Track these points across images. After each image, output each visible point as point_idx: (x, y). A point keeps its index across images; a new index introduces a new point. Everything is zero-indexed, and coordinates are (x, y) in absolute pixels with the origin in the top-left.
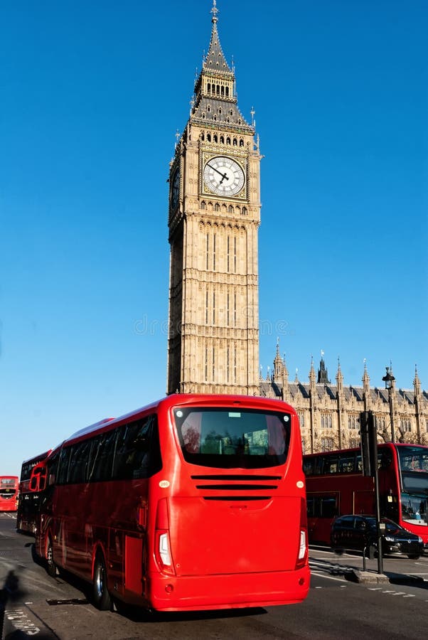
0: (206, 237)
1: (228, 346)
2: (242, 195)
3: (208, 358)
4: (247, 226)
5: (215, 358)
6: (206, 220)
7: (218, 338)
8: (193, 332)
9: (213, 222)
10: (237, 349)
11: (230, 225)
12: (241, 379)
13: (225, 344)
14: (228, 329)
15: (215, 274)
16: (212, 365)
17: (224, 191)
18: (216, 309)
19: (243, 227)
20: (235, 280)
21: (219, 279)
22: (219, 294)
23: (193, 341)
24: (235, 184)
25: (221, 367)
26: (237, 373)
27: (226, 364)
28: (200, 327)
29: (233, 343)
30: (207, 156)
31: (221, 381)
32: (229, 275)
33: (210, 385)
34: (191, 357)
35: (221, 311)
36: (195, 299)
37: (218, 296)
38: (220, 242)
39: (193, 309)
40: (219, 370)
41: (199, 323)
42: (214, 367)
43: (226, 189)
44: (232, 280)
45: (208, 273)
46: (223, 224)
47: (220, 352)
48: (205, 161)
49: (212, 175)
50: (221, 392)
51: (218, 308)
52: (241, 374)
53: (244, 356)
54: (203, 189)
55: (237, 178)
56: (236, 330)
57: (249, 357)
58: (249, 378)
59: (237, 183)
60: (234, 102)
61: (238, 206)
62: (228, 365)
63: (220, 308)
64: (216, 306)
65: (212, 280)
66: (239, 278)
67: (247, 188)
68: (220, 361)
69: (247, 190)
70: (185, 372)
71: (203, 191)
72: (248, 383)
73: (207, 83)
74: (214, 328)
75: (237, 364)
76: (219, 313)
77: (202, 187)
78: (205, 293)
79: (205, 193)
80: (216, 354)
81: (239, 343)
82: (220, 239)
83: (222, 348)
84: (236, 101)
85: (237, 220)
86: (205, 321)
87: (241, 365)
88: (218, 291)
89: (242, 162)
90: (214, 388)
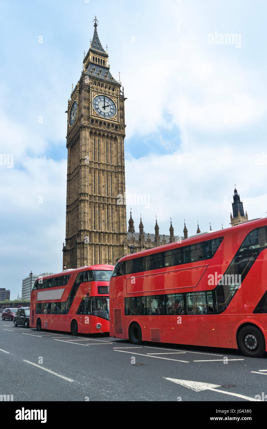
0: (93, 141)
1: (108, 208)
2: (115, 119)
3: (96, 216)
4: (118, 137)
5: (100, 215)
6: (94, 131)
7: (101, 203)
8: (87, 198)
9: (98, 132)
10: (113, 210)
11: (108, 136)
12: (116, 229)
13: (106, 207)
14: (108, 198)
15: (99, 164)
16: (98, 220)
17: (105, 115)
19: (116, 138)
20: (111, 168)
21: (102, 167)
22: (102, 176)
23: (86, 204)
24: (111, 112)
25: (104, 221)
26: (113, 225)
27: (106, 219)
28: (90, 196)
29: (111, 207)
30: (94, 94)
31: (103, 230)
32: (107, 165)
33: (97, 232)
34: (86, 214)
35: (103, 186)
36: (88, 178)
37: (101, 177)
38: (102, 145)
39: (87, 184)
40: (103, 223)
41: (90, 194)
42: (99, 221)
43: (106, 114)
44: (109, 168)
45: (95, 163)
46: (104, 135)
47: (103, 212)
48: (93, 96)
49: (98, 105)
50: (104, 237)
51: (101, 184)
52: (115, 226)
53: (118, 215)
54: (92, 112)
55: (112, 109)
56: (112, 199)
57: (120, 216)
58: (121, 228)
59: (112, 112)
60: (108, 69)
61: (113, 125)
62: (108, 220)
63: (102, 184)
64: (100, 184)
65: (97, 167)
66: (113, 168)
67: (118, 115)
68: (103, 217)
69: (118, 116)
70: (82, 223)
71: (92, 114)
72: (120, 232)
73: (93, 56)
74: (99, 197)
75: (113, 220)
76: (102, 188)
77: (92, 111)
78: (93, 175)
79: (93, 115)
80: (100, 213)
81: (114, 207)
82: (102, 143)
83: (104, 210)
84: (109, 68)
85: (112, 133)
86: (93, 193)
87: (115, 220)
88: (101, 175)
89: (115, 100)
90: (99, 234)
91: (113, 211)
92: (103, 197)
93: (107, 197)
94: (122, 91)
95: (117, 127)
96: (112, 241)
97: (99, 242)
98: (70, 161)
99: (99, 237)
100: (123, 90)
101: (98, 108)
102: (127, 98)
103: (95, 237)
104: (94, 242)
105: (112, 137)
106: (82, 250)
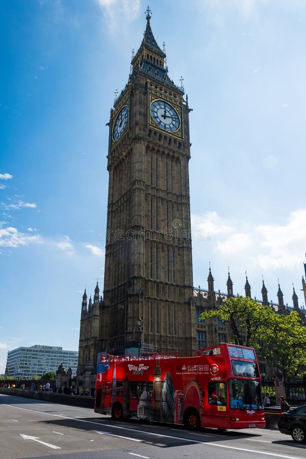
0: (150, 160)
1: (168, 251)
2: (178, 133)
3: (153, 259)
4: (181, 158)
5: (159, 259)
6: (151, 145)
7: (160, 243)
9: (156, 148)
10: (175, 254)
11: (168, 155)
12: (179, 280)
13: (166, 249)
15: (157, 190)
16: (156, 265)
17: (165, 126)
18: (159, 218)
19: (178, 159)
20: (172, 198)
21: (161, 194)
22: (161, 207)
23: (141, 242)
24: (173, 124)
25: (163, 268)
26: (175, 274)
27: (167, 265)
29: (172, 249)
30: (153, 98)
31: (162, 280)
32: (168, 193)
33: (155, 282)
34: (141, 255)
35: (163, 220)
36: (144, 207)
37: (160, 208)
38: (161, 166)
39: (142, 214)
40: (161, 270)
41: (146, 228)
42: (157, 267)
43: (167, 126)
44: (170, 197)
45: (152, 188)
46: (163, 153)
47: (162, 254)
48: (151, 101)
49: (157, 113)
50: (163, 290)
51: (160, 217)
52: (178, 275)
53: (181, 260)
55: (174, 120)
57: (185, 262)
58: (186, 279)
60: (166, 71)
61: (175, 141)
62: (168, 266)
63: (162, 218)
64: (159, 216)
65: (155, 194)
66: (175, 197)
67: (182, 129)
68: (163, 262)
69: (182, 131)
70: (136, 267)
71: (150, 122)
72: (184, 283)
73: (147, 53)
75: (175, 267)
76: (161, 222)
77: (149, 119)
78: (150, 203)
79: (152, 124)
80: (159, 256)
81: (176, 249)
82: (161, 164)
83: (164, 252)
85: (174, 152)
86: (150, 227)
87: (178, 268)
88: (160, 205)
89: (178, 109)
90: (158, 285)
91: (175, 256)
94: (185, 100)
95: (180, 144)
96: (174, 296)
97: (158, 296)
98: (113, 187)
99: (157, 289)
100: (187, 99)
101: (157, 117)
102: (192, 110)
103: (152, 288)
104: (151, 296)
105: (173, 157)
106: (136, 305)
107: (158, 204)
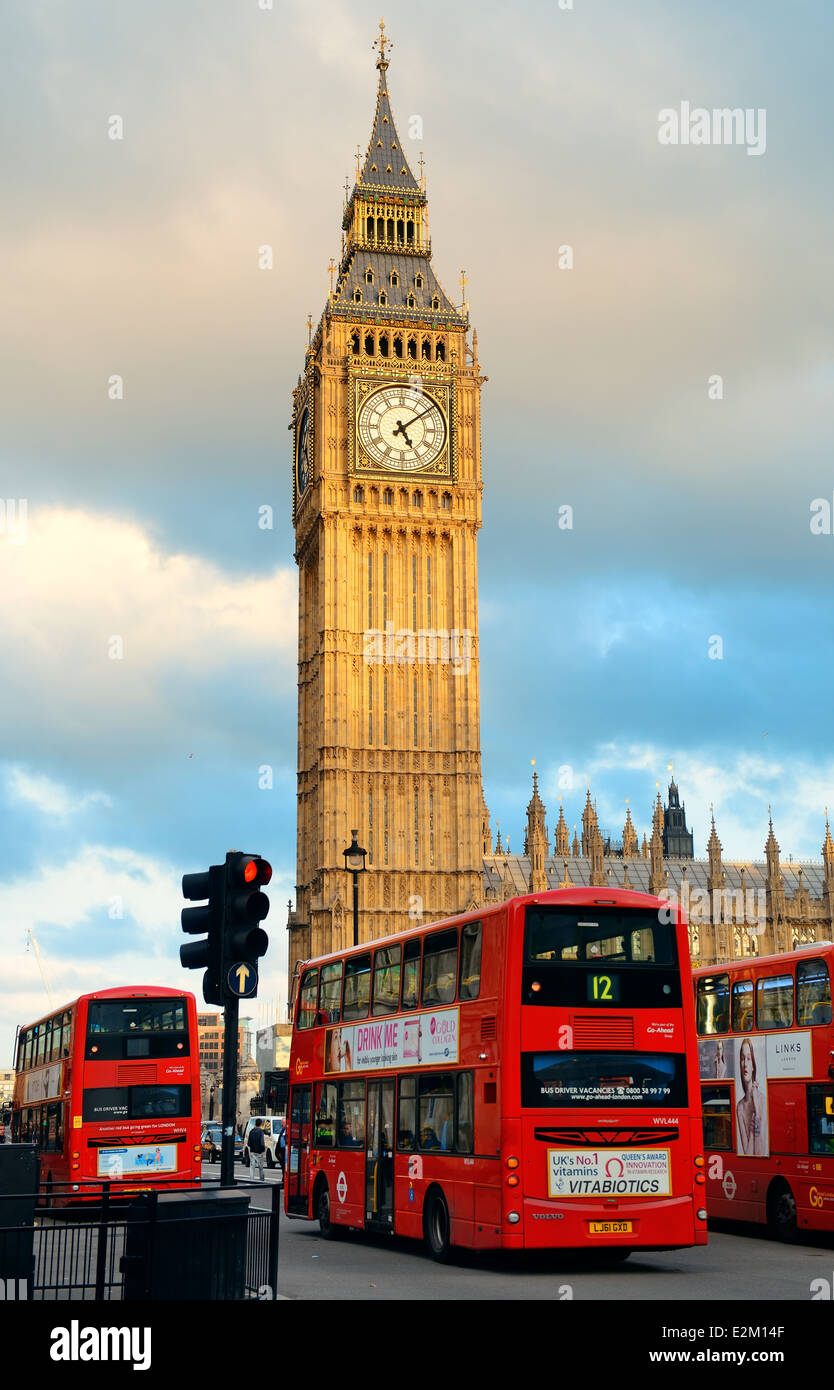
0: (366, 561)
1: (417, 789)
2: (441, 467)
3: (374, 817)
4: (452, 533)
5: (390, 815)
6: (365, 525)
7: (393, 774)
8: (341, 763)
9: (379, 528)
10: (435, 794)
11: (416, 534)
12: (444, 858)
13: (409, 786)
14: (416, 754)
16: (382, 831)
17: (402, 460)
18: (389, 712)
19: (445, 536)
22: (396, 681)
23: (340, 783)
24: (426, 444)
25: (402, 834)
26: (436, 844)
27: (412, 825)
28: (356, 752)
29: (426, 782)
30: (364, 388)
31: (400, 864)
33: (378, 872)
34: (338, 817)
35: (401, 715)
36: (345, 695)
37: (392, 685)
38: (396, 570)
39: (340, 716)
40: (398, 839)
41: (354, 744)
42: (386, 834)
43: (409, 456)
46: (402, 533)
47: (399, 801)
48: (361, 397)
49: (377, 427)
50: (402, 887)
51: (393, 710)
52: (444, 845)
53: (451, 807)
54: (358, 459)
55: (429, 431)
56: (431, 755)
57: (460, 811)
58: (461, 855)
59: (430, 441)
60: (426, 256)
61: (433, 492)
62: (417, 827)
63: (399, 708)
64: (389, 706)
68: (399, 822)
70: (326, 846)
71: (358, 463)
72: (457, 866)
73: (367, 216)
74: (385, 753)
75: (436, 828)
76: (397, 720)
77: (354, 456)
78: (366, 679)
79: (362, 468)
80: (390, 807)
81: (439, 782)
82: (396, 562)
83: (404, 794)
84: (429, 253)
85: (431, 522)
86: (366, 739)
87: (444, 828)
88: (393, 676)
89: (440, 394)
90: (387, 879)
91: (435, 798)
92: (401, 753)
93: (416, 749)
94: (471, 347)
95: (446, 497)
96: (431, 899)
97: (386, 903)
99: (387, 888)
100: (474, 343)
101: (380, 439)
102: (486, 379)
103: (371, 888)
104: (369, 905)
105: (431, 535)
106: (328, 934)
107: (389, 675)
